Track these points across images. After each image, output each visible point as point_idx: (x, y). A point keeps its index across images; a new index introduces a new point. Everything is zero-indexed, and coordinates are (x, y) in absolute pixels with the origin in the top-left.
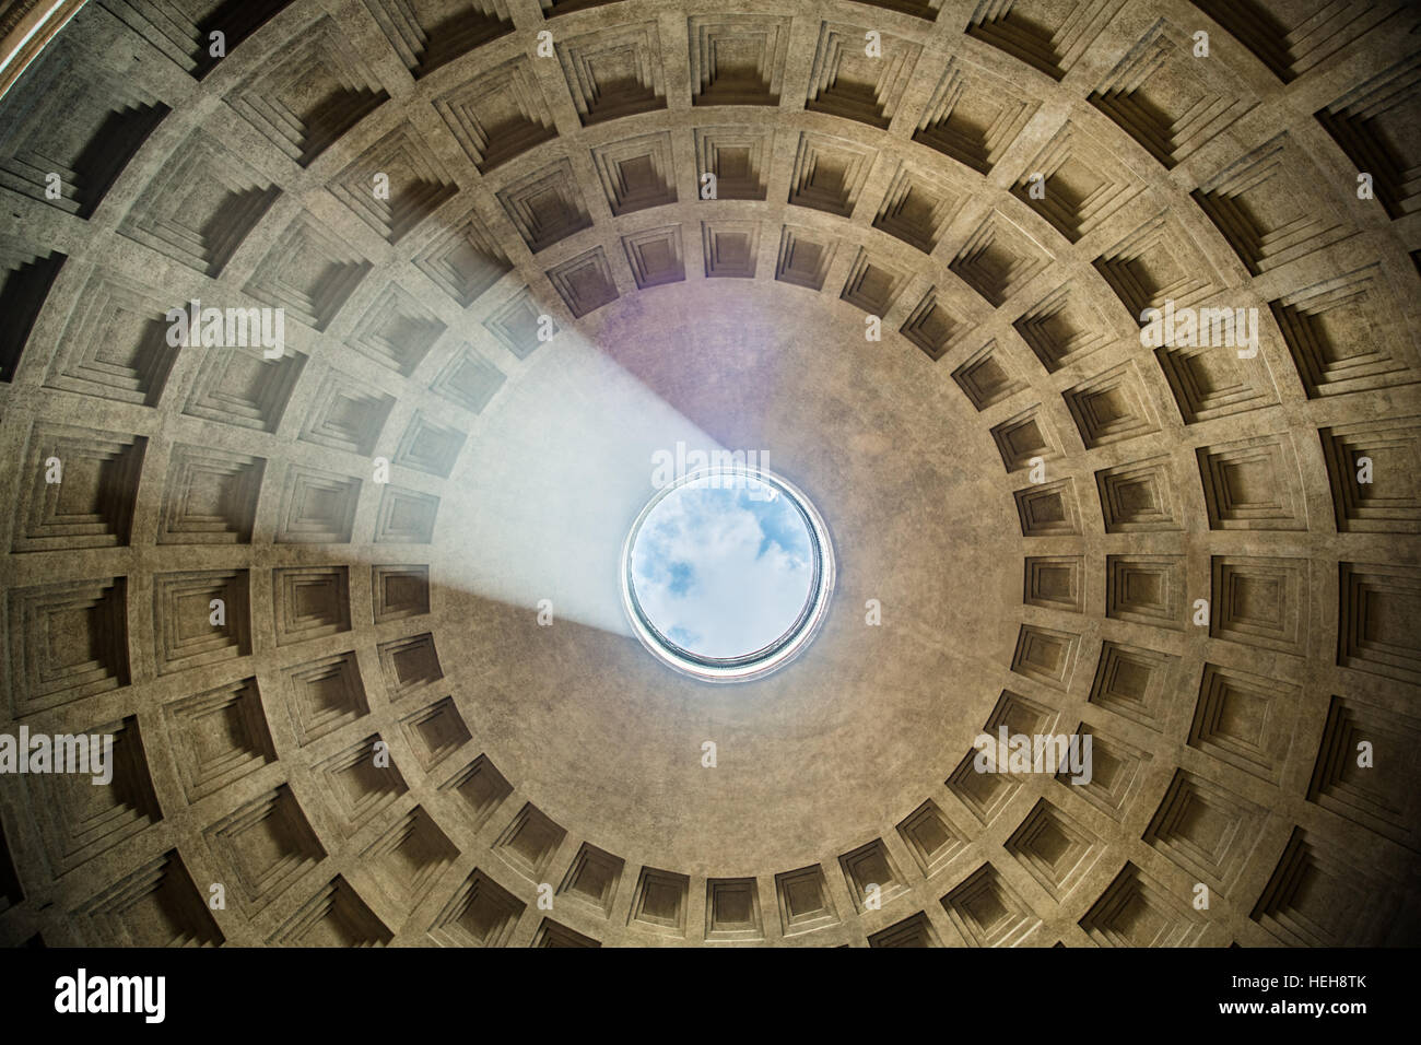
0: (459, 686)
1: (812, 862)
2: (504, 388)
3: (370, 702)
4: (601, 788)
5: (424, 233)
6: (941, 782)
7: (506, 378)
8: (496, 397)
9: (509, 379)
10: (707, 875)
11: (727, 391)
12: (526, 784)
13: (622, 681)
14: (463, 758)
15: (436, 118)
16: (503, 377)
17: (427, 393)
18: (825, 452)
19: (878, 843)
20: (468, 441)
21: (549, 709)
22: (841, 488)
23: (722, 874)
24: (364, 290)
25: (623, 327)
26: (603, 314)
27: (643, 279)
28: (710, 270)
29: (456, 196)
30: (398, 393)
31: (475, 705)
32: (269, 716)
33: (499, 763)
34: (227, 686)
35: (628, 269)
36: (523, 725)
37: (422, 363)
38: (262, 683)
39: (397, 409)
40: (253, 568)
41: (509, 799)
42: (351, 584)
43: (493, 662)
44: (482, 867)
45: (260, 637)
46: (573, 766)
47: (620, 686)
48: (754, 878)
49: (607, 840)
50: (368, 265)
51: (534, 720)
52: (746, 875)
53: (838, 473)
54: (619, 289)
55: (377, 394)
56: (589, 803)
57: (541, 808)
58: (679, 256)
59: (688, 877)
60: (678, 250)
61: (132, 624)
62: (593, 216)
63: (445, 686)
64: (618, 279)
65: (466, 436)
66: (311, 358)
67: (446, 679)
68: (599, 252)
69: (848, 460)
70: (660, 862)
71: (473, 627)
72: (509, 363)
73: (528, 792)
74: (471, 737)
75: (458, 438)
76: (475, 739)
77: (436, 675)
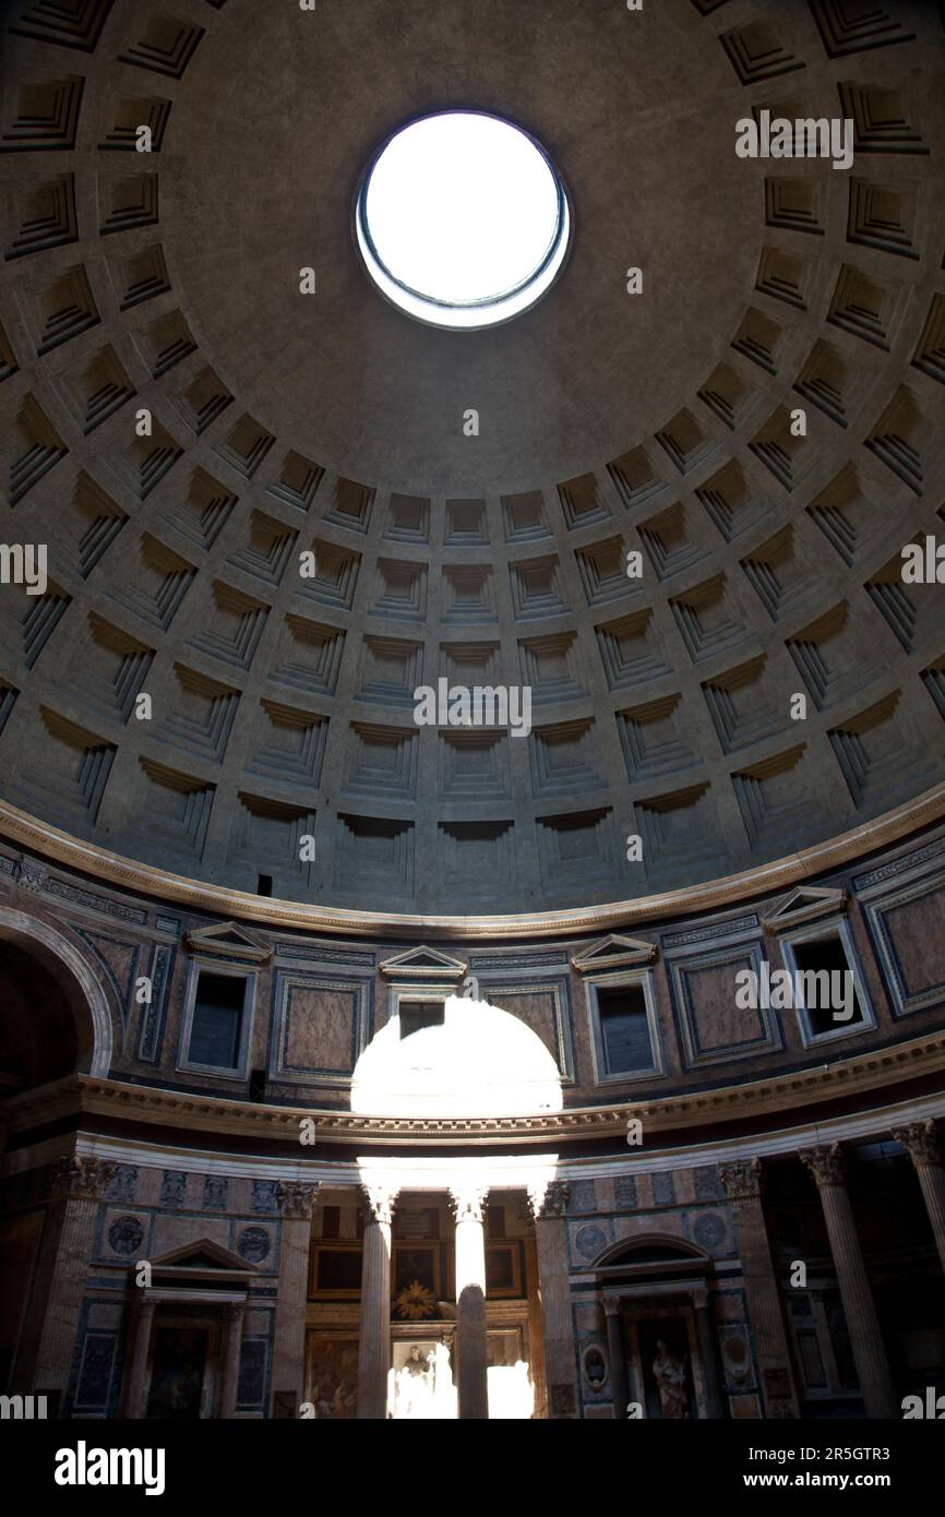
0: (390, 483)
1: (715, 364)
2: (186, 315)
6: (762, 226)
7: (178, 310)
8: (191, 327)
9: (181, 308)
10: (651, 434)
11: (306, 116)
12: (489, 489)
13: (479, 365)
14: (438, 514)
16: (176, 315)
18: (425, 63)
19: (751, 310)
20: (214, 367)
21: (455, 432)
23: (661, 424)
25: (187, 183)
26: (166, 195)
28: (175, 72)
31: (411, 481)
32: (318, 619)
33: (461, 495)
34: (282, 633)
36: (451, 461)
38: (294, 611)
40: (217, 576)
41: (488, 507)
42: (268, 513)
43: (392, 448)
44: (512, 559)
45: (264, 595)
46: (505, 450)
47: (481, 369)
48: (685, 409)
49: (571, 472)
50: (29, 396)
51: (454, 450)
52: (677, 411)
56: (537, 460)
57: (511, 493)
59: (640, 446)
61: (206, 671)
62: (65, 171)
63: (383, 493)
65: (209, 368)
66: (85, 467)
67: (379, 488)
68: (104, 177)
69: (447, 49)
70: (613, 454)
72: (166, 302)
73: (495, 492)
74: (430, 500)
75: (207, 373)
76: (433, 498)
77: (372, 493)
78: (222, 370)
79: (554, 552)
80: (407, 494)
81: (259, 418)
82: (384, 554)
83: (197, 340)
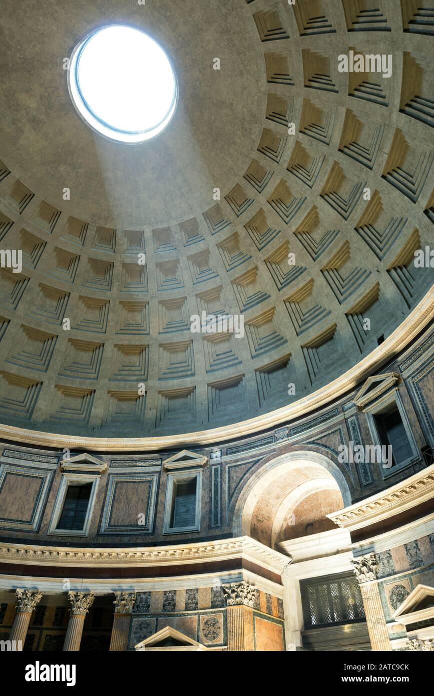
0: (252, 150)
2: (156, 228)
3: (279, 181)
4: (238, 54)
5: (139, 297)
8: (160, 227)
9: (152, 229)
11: (79, 161)
12: (263, 89)
13: (198, 84)
15: (108, 328)
16: (154, 231)
17: (178, 249)
18: (50, 108)
20: (180, 222)
21: (232, 104)
22: (50, 87)
24: (167, 296)
25: (103, 215)
26: (107, 224)
27: (85, 227)
28: (59, 214)
29: (121, 300)
30: (185, 258)
31: (253, 137)
35: (88, 234)
36: (245, 110)
37: (171, 259)
39: (189, 253)
41: (272, 92)
42: (248, 220)
43: (235, 143)
44: (303, 84)
45: (281, 240)
46: (242, 74)
47: (200, 83)
49: (253, 31)
50: (160, 302)
51: (240, 107)
53: (49, 95)
54: (95, 229)
55: (191, 263)
56: (247, 53)
57: (265, 75)
58: (67, 225)
60: (66, 228)
62: (87, 261)
63: (256, 155)
64: (93, 233)
65: (179, 224)
66: (195, 293)
67: (253, 157)
68: (93, 246)
69: (41, 98)
71: (230, 162)
72: (148, 234)
73: (264, 86)
74: (264, 128)
75: (182, 226)
76: (264, 126)
77: (254, 161)
78: (182, 218)
79: (301, 51)
80: (259, 141)
81: (207, 208)
82: (286, 165)
83: (167, 226)
